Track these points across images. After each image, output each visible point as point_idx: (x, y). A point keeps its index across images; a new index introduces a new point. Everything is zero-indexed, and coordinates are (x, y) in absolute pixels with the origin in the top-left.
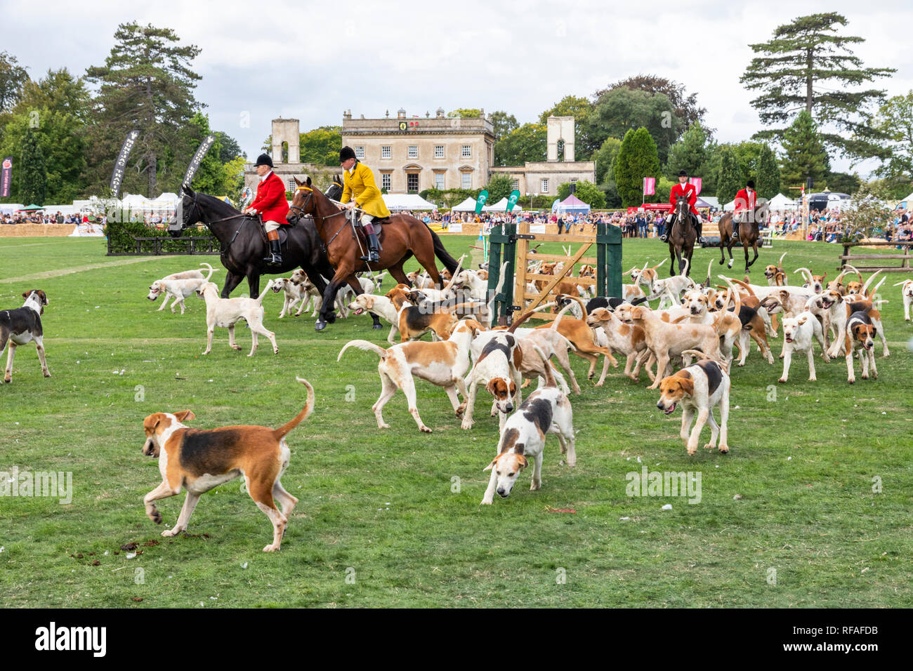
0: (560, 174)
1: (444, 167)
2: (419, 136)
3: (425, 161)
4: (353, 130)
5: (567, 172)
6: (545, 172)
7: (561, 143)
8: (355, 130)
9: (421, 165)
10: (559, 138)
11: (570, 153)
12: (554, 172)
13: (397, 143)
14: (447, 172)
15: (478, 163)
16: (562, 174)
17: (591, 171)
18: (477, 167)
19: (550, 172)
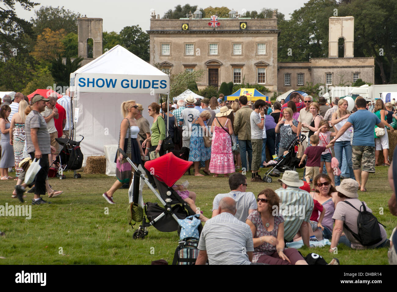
0: (343, 69)
1: (241, 63)
2: (219, 35)
3: (224, 58)
4: (160, 29)
5: (350, 67)
6: (330, 67)
7: (341, 41)
8: (162, 29)
9: (222, 61)
10: (340, 36)
11: (349, 51)
12: (338, 67)
13: (199, 41)
14: (245, 68)
15: (272, 59)
16: (346, 69)
17: (371, 67)
18: (271, 63)
19: (333, 67)
